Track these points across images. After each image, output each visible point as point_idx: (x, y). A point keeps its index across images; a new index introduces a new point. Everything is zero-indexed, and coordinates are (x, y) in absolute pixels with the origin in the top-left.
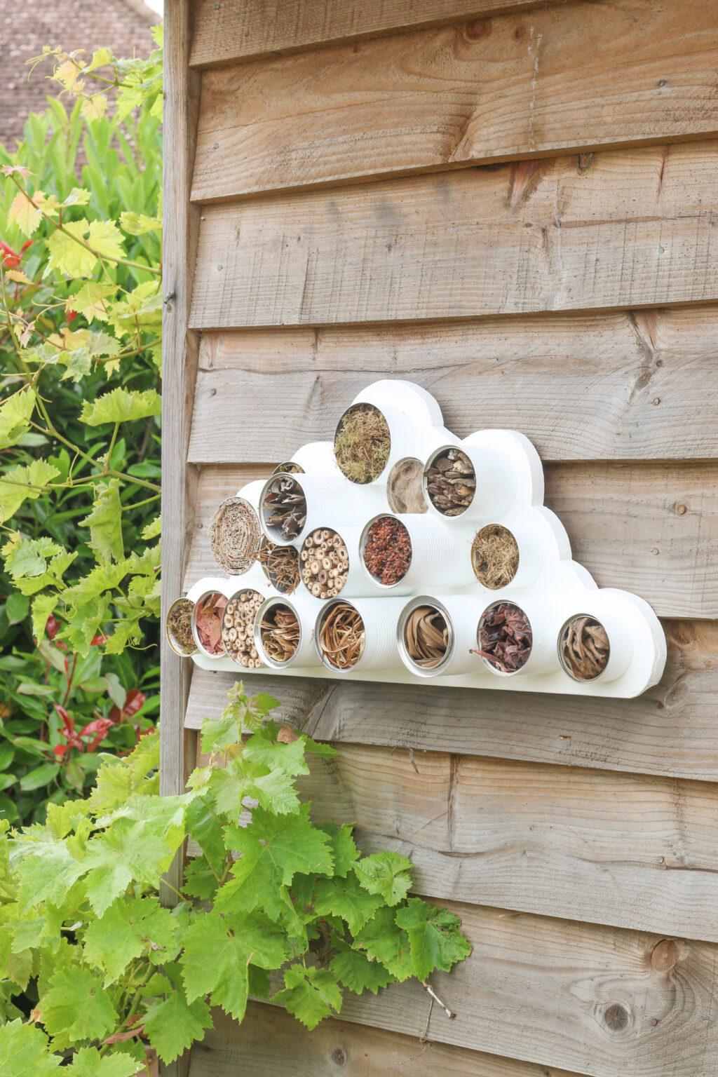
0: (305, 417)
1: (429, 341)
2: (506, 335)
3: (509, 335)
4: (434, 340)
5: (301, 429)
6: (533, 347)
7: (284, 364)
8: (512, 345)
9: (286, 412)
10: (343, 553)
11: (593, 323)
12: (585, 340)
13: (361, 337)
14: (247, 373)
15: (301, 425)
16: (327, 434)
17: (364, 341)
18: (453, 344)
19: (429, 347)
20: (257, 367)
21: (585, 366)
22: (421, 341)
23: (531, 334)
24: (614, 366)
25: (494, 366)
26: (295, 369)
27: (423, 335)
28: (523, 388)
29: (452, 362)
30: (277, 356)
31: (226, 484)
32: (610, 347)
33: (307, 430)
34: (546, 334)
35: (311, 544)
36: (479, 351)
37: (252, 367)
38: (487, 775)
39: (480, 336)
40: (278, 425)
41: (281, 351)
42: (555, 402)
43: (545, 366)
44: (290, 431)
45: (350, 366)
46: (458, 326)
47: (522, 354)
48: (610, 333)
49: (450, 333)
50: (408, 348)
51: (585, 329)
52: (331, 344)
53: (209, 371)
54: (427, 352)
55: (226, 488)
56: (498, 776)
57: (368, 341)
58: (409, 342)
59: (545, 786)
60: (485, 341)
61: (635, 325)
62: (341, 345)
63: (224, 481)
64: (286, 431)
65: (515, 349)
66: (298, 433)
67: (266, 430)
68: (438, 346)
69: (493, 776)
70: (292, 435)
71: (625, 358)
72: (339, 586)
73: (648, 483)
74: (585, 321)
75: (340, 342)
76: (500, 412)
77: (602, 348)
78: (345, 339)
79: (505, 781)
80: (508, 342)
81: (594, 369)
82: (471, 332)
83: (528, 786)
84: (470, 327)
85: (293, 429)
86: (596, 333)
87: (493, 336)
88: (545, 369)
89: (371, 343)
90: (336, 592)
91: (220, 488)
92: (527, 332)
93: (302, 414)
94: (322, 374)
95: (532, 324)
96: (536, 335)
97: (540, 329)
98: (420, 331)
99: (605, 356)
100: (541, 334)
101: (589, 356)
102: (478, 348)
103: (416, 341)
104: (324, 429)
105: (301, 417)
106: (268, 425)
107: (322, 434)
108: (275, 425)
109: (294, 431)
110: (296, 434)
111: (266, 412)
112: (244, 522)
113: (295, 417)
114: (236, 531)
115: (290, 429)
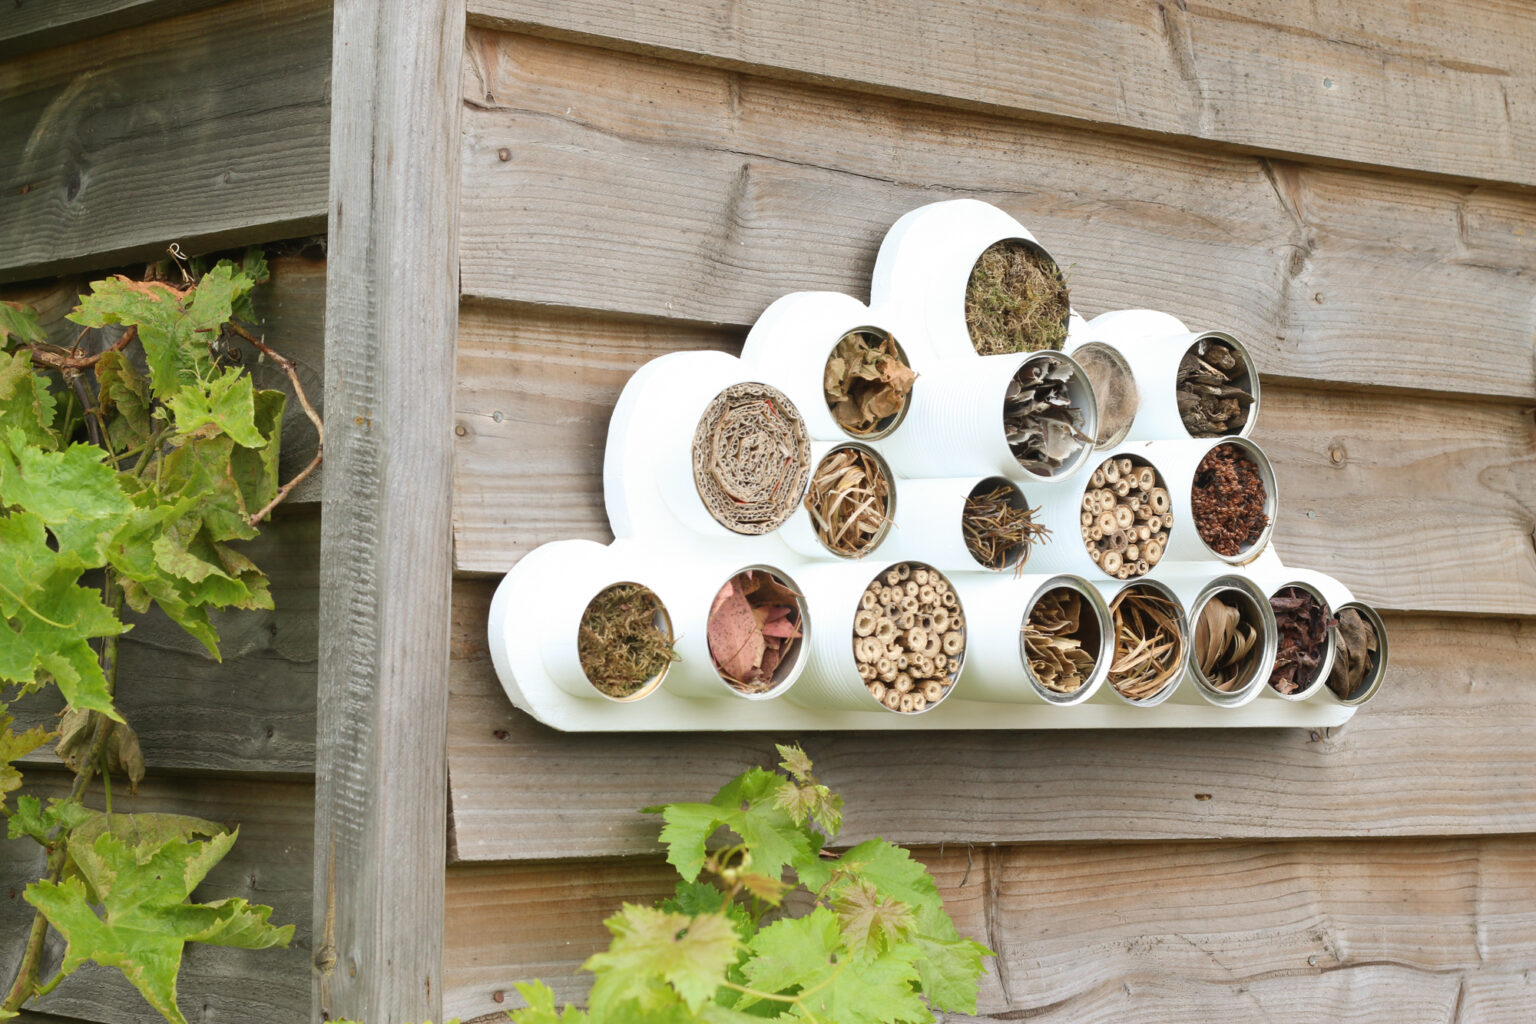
0: (727, 238)
1: (958, 140)
2: (1088, 158)
3: (1093, 158)
4: (966, 141)
5: (723, 258)
6: (1131, 186)
7: (666, 127)
8: (1097, 175)
9: (686, 223)
10: (1160, 501)
11: (1219, 166)
12: (1208, 189)
13: (824, 107)
14: (581, 131)
15: (721, 253)
16: (784, 275)
17: (831, 117)
18: (999, 154)
19: (957, 150)
20: (604, 123)
21: (1212, 229)
22: (941, 138)
23: (1126, 165)
24: (1252, 237)
25: (1071, 205)
26: (694, 141)
27: (944, 129)
28: (1124, 248)
29: (1002, 185)
30: (649, 109)
31: (515, 348)
32: (1242, 206)
34: (1150, 169)
35: (1103, 482)
36: (1046, 175)
37: (592, 118)
38: (1047, 875)
39: (1045, 151)
40: (673, 246)
41: (657, 100)
42: (1180, 279)
43: (1153, 218)
44: (700, 260)
45: (810, 157)
46: (1006, 125)
47: (1114, 192)
48: (1241, 185)
49: (992, 136)
50: (917, 145)
51: (1206, 172)
52: (763, 109)
53: (486, 109)
54: (956, 159)
55: (516, 356)
56: (1065, 873)
57: (839, 118)
58: (919, 135)
59: (1140, 879)
60: (1053, 161)
61: (1273, 181)
62: (784, 113)
63: (506, 340)
64: (690, 258)
65: (1103, 183)
66: (718, 265)
67: (645, 251)
68: (973, 152)
69: (1056, 875)
70: (707, 269)
71: (1264, 227)
72: (1151, 557)
73: (1286, 415)
74: (1206, 161)
75: (782, 109)
77: (1233, 206)
78: (792, 105)
79: (1078, 881)
80: (1092, 170)
81: (1224, 236)
82: (1027, 140)
83: (1113, 882)
84: (1027, 132)
85: (705, 257)
86: (1222, 182)
87: (1065, 154)
88: (1153, 224)
89: (844, 122)
90: (1146, 567)
91: (500, 354)
92: (1119, 159)
93: (721, 230)
94: (753, 161)
95: (1127, 149)
96: (1134, 166)
97: (1140, 160)
98: (936, 119)
99: (1238, 219)
100: (1142, 168)
101: (1214, 215)
102: (1044, 170)
103: (932, 137)
104: (774, 267)
105: (718, 236)
106: (647, 242)
107: (772, 275)
108: (664, 245)
109: (710, 262)
110: (715, 268)
111: (636, 215)
112: (772, 433)
113: (705, 234)
114: (752, 449)
115: (699, 255)
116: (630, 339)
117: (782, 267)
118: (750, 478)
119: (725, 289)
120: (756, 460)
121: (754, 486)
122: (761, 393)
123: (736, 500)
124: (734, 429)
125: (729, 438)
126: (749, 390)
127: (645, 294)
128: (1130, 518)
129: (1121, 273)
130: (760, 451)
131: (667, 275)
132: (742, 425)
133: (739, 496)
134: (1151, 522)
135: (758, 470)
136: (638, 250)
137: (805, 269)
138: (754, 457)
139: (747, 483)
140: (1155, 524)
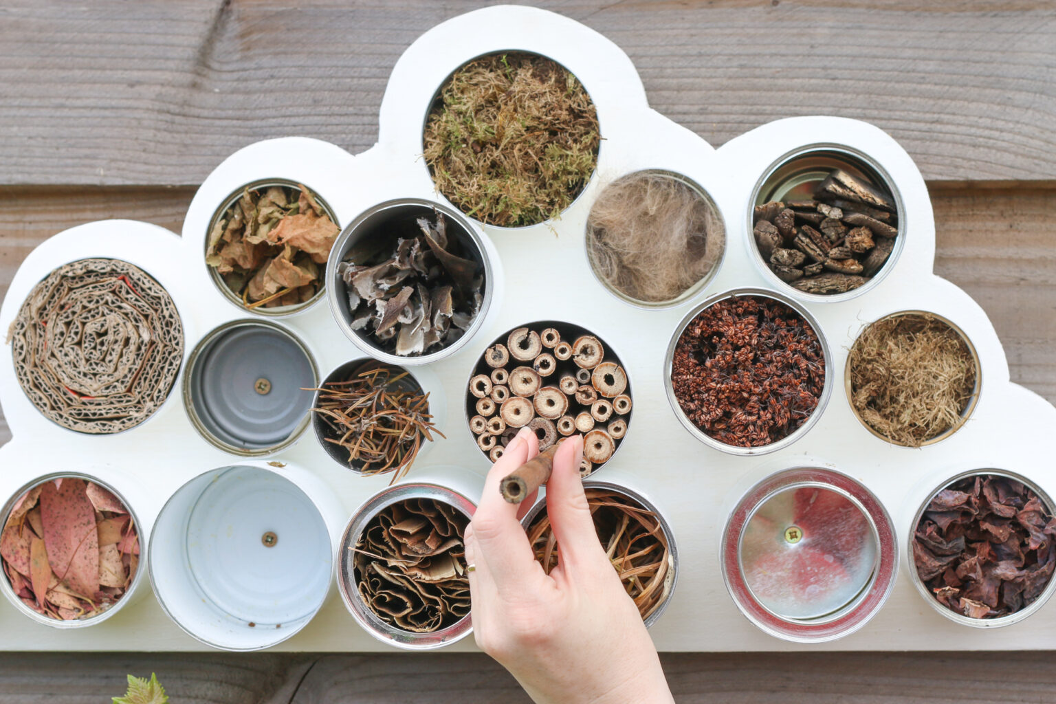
0: (194, 86)
5: (186, 110)
9: (136, 75)
10: (609, 380)
15: (185, 103)
16: (273, 121)
33: (205, 113)
40: (114, 103)
42: (932, 66)
44: (154, 116)
64: (138, 114)
66: (178, 119)
67: (74, 113)
70: (163, 126)
76: (780, 82)
85: (160, 111)
93: (189, 78)
104: (259, 113)
105: (182, 86)
106: (79, 103)
107: (255, 123)
108: (101, 103)
109: (169, 117)
110: (173, 123)
111: (69, 73)
112: (126, 314)
113: (162, 85)
114: (100, 335)
115: (153, 110)
116: (84, 210)
117: (272, 112)
118: (99, 369)
119: (186, 146)
120: (105, 348)
121: (105, 378)
122: (108, 269)
123: (81, 395)
124: (74, 313)
125: (68, 324)
126: (92, 267)
127: (69, 161)
128: (560, 405)
129: (825, 68)
130: (110, 337)
131: (104, 137)
132: (84, 307)
133: (84, 390)
134: (595, 409)
135: (108, 358)
136: (66, 112)
137: (308, 110)
138: (102, 344)
139: (95, 375)
140: (602, 410)
